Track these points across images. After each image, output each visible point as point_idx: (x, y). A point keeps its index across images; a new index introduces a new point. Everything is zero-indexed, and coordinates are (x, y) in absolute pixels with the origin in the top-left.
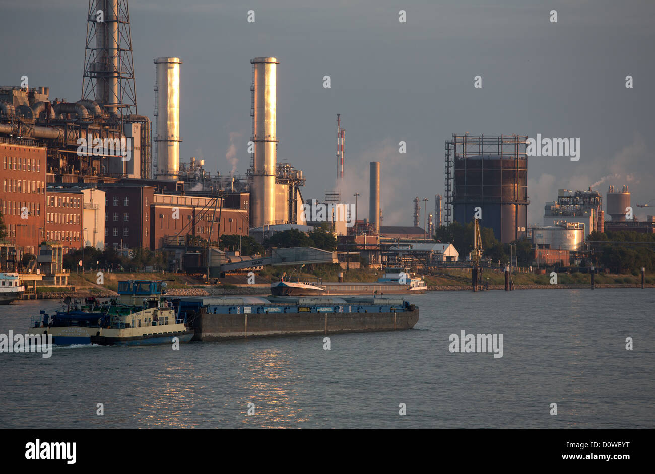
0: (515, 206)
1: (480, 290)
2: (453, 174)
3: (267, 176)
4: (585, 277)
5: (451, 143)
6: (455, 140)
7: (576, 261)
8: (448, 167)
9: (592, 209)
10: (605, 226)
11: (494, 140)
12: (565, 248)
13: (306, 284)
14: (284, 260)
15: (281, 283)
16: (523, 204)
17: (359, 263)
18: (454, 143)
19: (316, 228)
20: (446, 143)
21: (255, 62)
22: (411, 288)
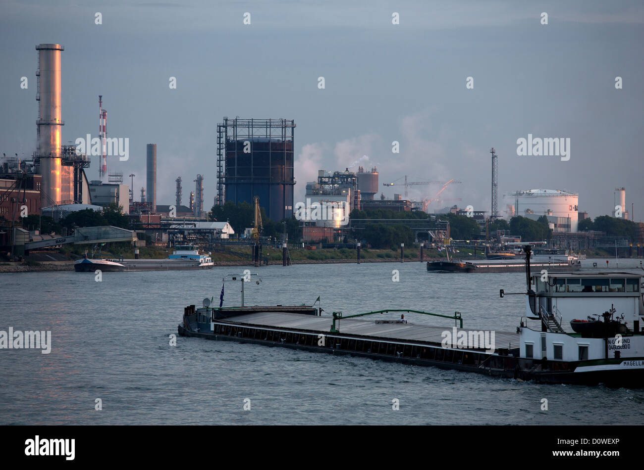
0: (282, 186)
1: (260, 265)
2: (224, 156)
3: (53, 158)
4: (351, 252)
5: (222, 126)
6: (226, 123)
7: (339, 237)
8: (220, 149)
9: (349, 189)
10: (361, 205)
11: (261, 124)
12: (330, 225)
13: (109, 261)
14: (86, 238)
15: (85, 260)
16: (290, 184)
17: (145, 241)
18: (225, 127)
19: (105, 208)
20: (218, 126)
21: (40, 48)
22: (200, 264)
